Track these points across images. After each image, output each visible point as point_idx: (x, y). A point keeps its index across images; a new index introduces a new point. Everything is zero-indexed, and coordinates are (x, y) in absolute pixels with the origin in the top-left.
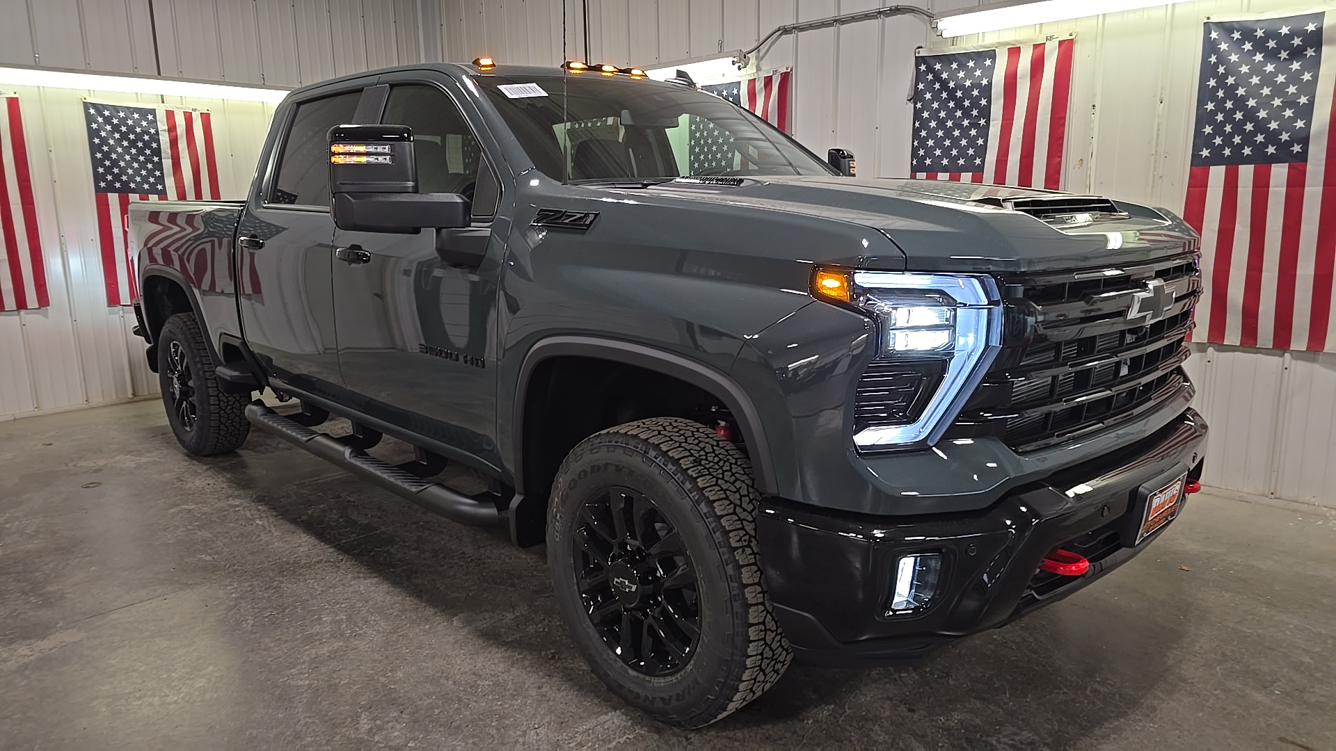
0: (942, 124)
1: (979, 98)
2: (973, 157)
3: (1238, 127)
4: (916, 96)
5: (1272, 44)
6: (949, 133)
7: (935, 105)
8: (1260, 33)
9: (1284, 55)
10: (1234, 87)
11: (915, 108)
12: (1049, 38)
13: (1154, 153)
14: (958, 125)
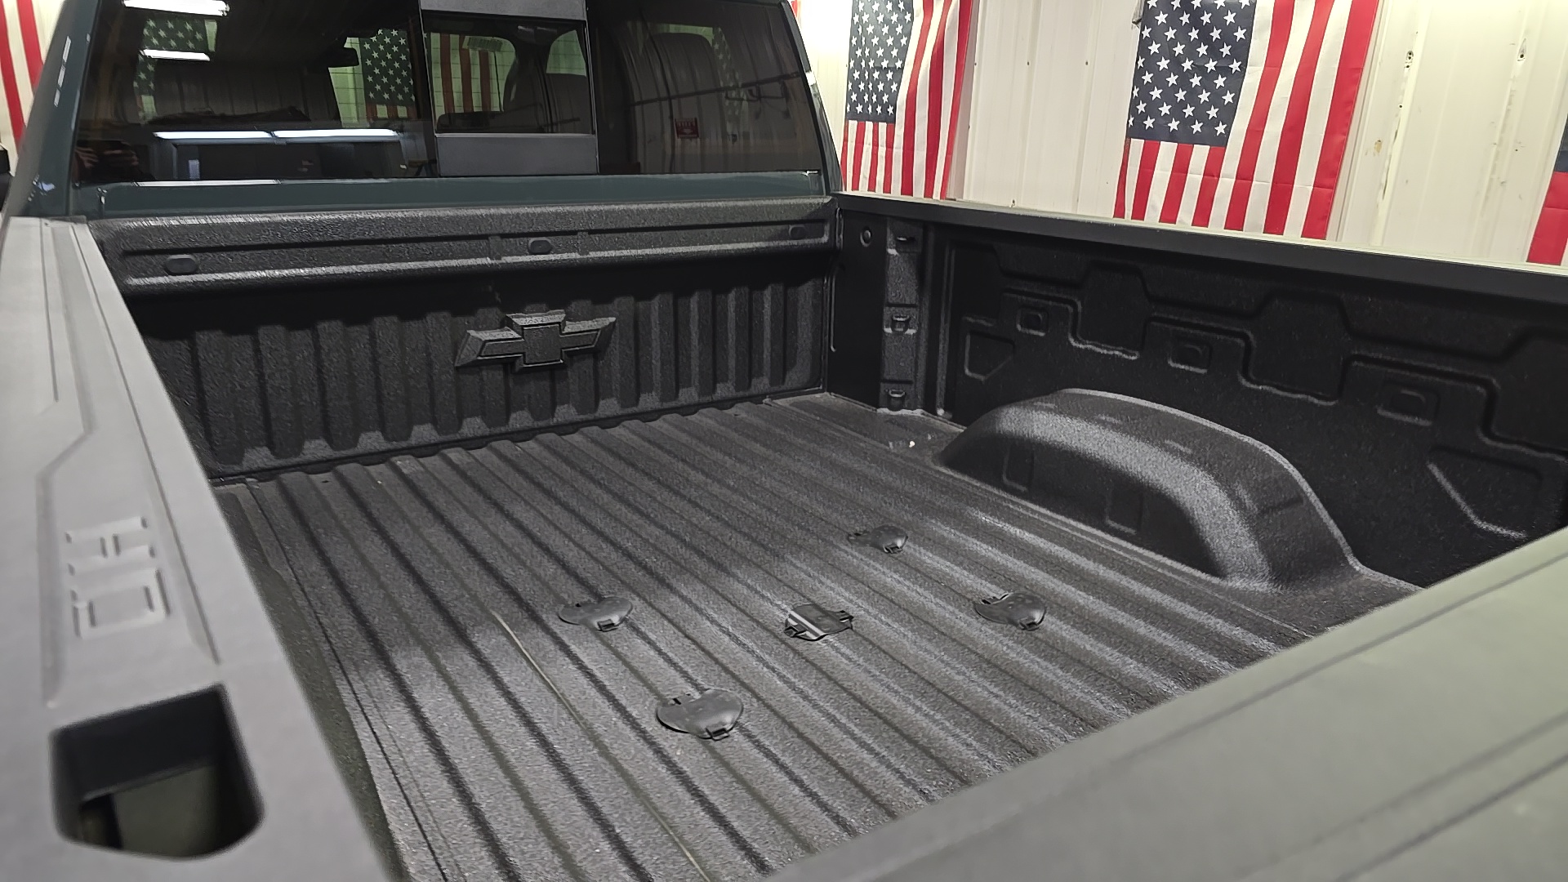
0: (1176, 63)
1: (1234, 27)
2: (1215, 122)
4: (1145, 18)
6: (1184, 79)
7: (1171, 34)
11: (1141, 35)
13: (1497, 142)
14: (1199, 69)
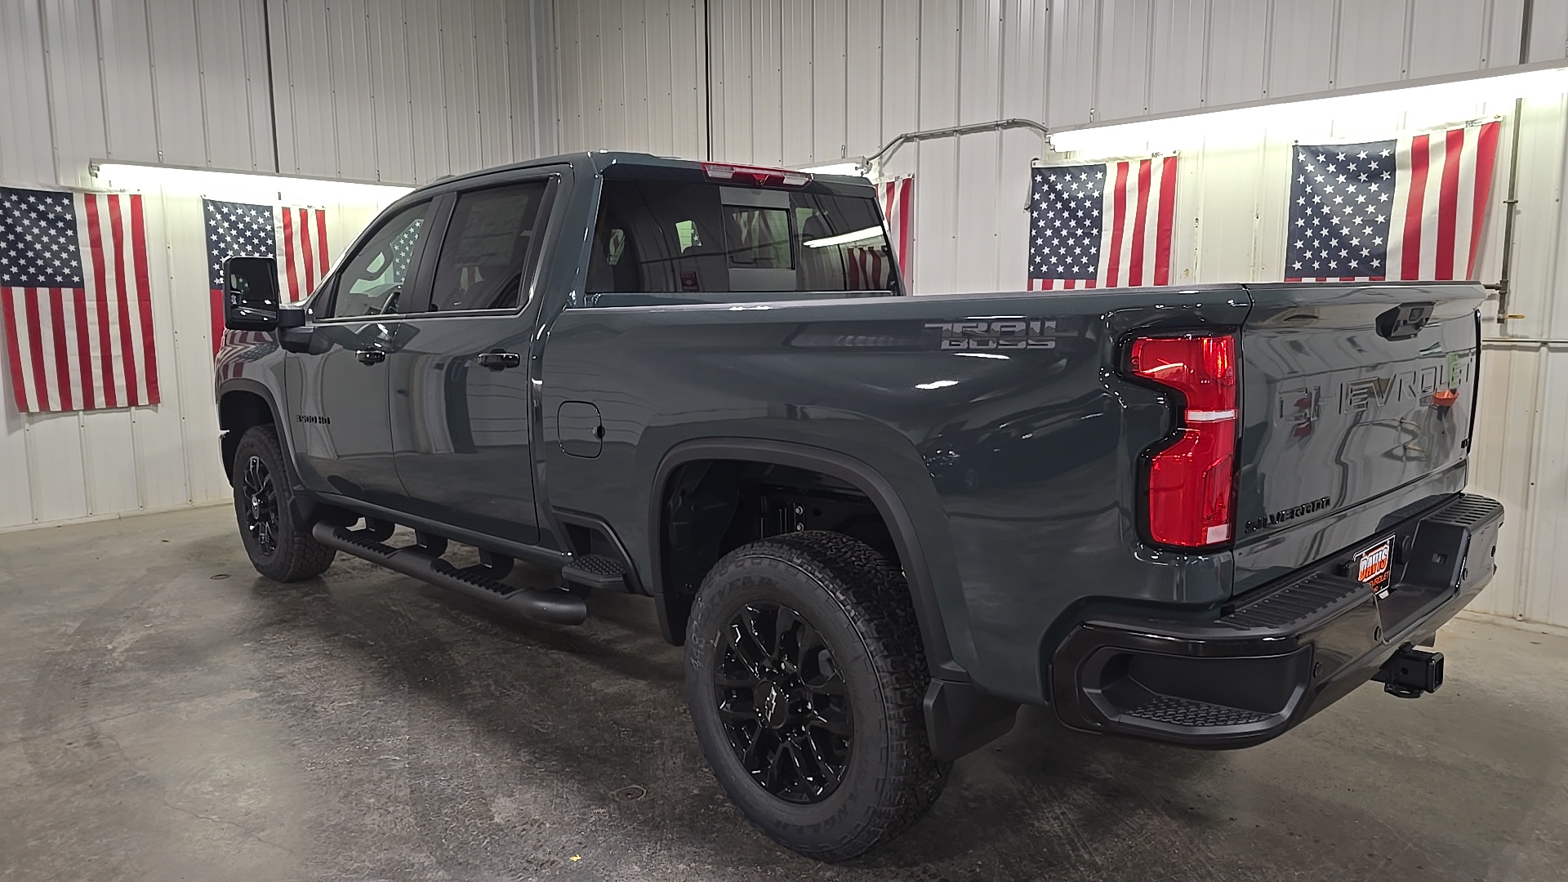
0: (1057, 232)
1: (1091, 209)
2: (1087, 265)
3: (1325, 243)
4: (1033, 206)
5: (1352, 167)
6: (1063, 242)
7: (1051, 215)
8: (1341, 157)
9: (1363, 177)
10: (1320, 206)
11: (1032, 216)
12: (1155, 155)
13: (1252, 264)
14: (1072, 234)
